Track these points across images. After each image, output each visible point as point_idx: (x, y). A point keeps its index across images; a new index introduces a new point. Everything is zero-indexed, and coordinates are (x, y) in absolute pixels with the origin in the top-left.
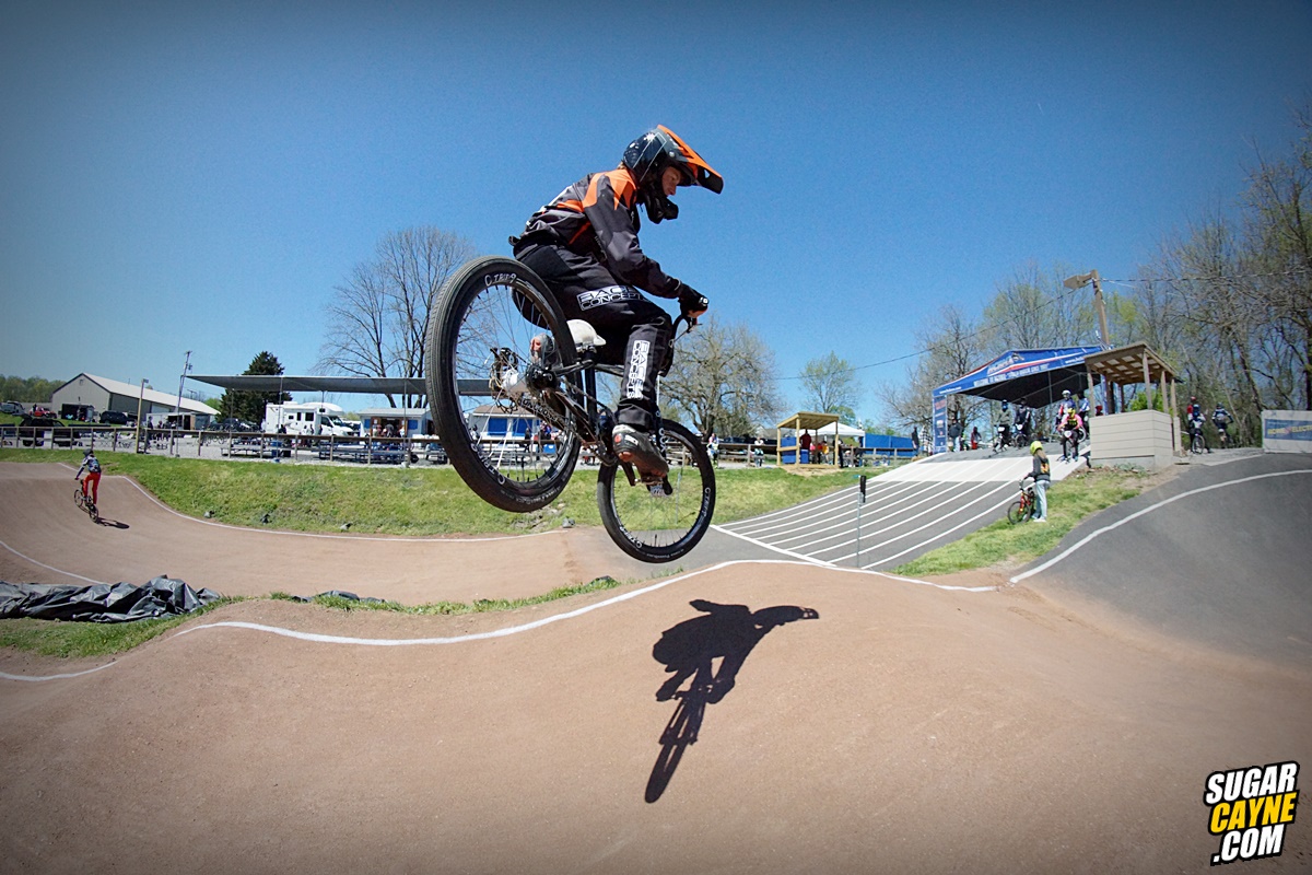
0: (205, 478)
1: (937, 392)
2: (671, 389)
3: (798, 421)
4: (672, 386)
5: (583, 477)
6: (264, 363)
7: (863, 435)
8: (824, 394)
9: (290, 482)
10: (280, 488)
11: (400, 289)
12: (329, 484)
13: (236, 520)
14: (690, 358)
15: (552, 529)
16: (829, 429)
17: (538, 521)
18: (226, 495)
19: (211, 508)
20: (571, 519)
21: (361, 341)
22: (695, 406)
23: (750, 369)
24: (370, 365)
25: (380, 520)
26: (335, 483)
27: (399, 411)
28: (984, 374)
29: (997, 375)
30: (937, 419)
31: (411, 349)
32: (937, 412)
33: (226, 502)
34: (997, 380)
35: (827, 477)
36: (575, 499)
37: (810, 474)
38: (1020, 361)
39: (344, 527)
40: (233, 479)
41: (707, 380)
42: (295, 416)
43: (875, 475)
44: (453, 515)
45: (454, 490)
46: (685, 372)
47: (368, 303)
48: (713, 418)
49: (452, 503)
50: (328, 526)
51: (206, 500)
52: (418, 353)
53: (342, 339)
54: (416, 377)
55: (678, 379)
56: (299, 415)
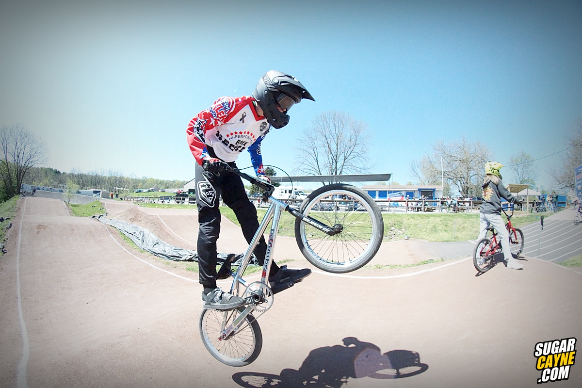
1: (577, 170)
2: (448, 175)
3: (509, 189)
4: (448, 173)
5: (412, 217)
6: (268, 171)
8: (520, 173)
10: (284, 220)
11: (324, 138)
14: (456, 159)
15: (400, 240)
16: (523, 193)
17: (393, 236)
20: (408, 235)
21: (309, 160)
22: (459, 183)
24: (314, 170)
30: (578, 184)
31: (331, 162)
32: (577, 181)
35: (523, 218)
36: (409, 227)
39: (311, 236)
41: (464, 169)
42: (284, 192)
43: (547, 216)
46: (454, 166)
47: (311, 144)
48: (468, 188)
52: (334, 164)
53: (302, 160)
54: (334, 174)
55: (451, 170)
56: (286, 191)
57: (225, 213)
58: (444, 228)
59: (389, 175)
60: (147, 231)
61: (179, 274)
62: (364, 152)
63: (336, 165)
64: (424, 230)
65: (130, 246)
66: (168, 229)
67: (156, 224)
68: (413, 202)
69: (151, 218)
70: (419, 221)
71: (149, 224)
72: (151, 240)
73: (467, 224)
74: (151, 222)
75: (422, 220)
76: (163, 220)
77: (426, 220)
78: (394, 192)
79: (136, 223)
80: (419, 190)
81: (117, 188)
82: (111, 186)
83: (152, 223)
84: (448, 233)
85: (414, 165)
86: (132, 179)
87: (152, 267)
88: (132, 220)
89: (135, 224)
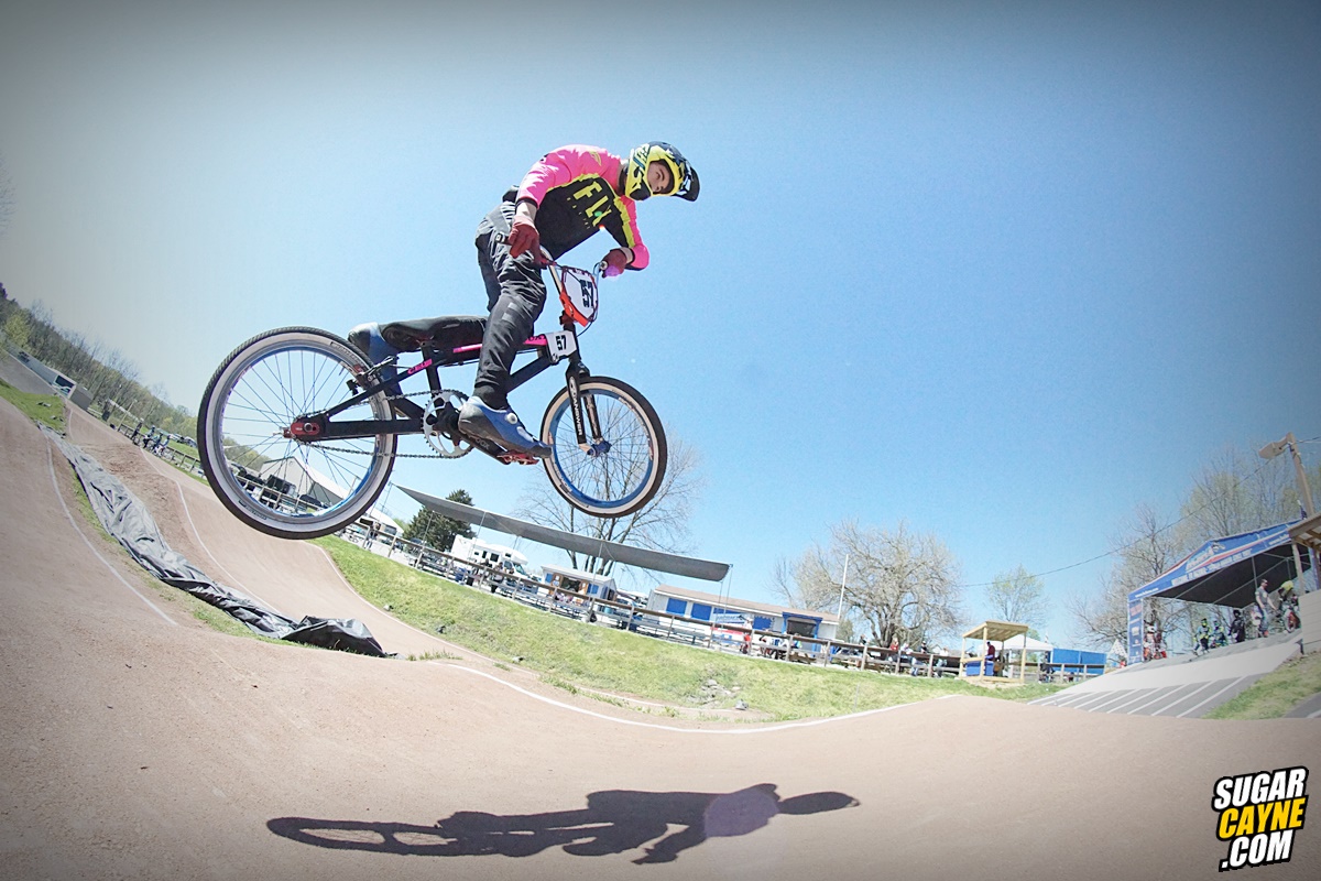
0: (392, 577)
1: (1132, 597)
2: (855, 595)
3: (985, 630)
4: (855, 592)
5: (761, 665)
6: (461, 496)
7: (1051, 649)
8: (1009, 611)
9: (472, 605)
10: (462, 608)
12: (510, 617)
13: (413, 621)
14: (877, 564)
15: (724, 709)
16: (1015, 643)
17: (710, 699)
18: (408, 597)
19: (391, 604)
20: (745, 702)
22: (876, 616)
23: (938, 581)
25: (554, 663)
26: (516, 617)
27: (580, 573)
28: (1182, 571)
29: (1196, 569)
30: (1132, 626)
32: (1132, 618)
33: (407, 603)
34: (1197, 575)
35: (1012, 690)
36: (751, 685)
37: (993, 686)
38: (1221, 551)
39: (516, 659)
40: (419, 586)
41: (890, 590)
42: (482, 552)
43: (1063, 688)
44: (627, 676)
45: (632, 653)
46: (870, 578)
49: (627, 664)
50: (500, 654)
51: (388, 595)
55: (862, 586)
56: (485, 553)
57: (332, 549)
58: (830, 698)
59: (725, 568)
60: (138, 504)
61: (172, 616)
62: (681, 515)
63: (613, 526)
64: (783, 696)
65: (85, 513)
66: (189, 523)
67: (164, 501)
68: (768, 635)
69: (161, 482)
70: (774, 676)
71: (151, 494)
72: (140, 527)
73: (885, 695)
74: (156, 491)
75: (782, 675)
76: (187, 500)
77: (792, 677)
78: (728, 612)
79: (122, 477)
80: (785, 615)
81: (113, 403)
82: (102, 389)
83: (157, 494)
84: (839, 709)
85: (782, 566)
86: (154, 399)
87: (113, 574)
88: (116, 469)
89: (119, 480)
